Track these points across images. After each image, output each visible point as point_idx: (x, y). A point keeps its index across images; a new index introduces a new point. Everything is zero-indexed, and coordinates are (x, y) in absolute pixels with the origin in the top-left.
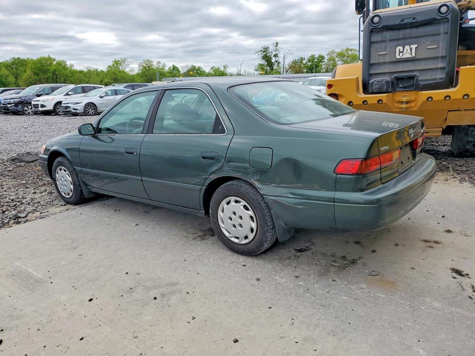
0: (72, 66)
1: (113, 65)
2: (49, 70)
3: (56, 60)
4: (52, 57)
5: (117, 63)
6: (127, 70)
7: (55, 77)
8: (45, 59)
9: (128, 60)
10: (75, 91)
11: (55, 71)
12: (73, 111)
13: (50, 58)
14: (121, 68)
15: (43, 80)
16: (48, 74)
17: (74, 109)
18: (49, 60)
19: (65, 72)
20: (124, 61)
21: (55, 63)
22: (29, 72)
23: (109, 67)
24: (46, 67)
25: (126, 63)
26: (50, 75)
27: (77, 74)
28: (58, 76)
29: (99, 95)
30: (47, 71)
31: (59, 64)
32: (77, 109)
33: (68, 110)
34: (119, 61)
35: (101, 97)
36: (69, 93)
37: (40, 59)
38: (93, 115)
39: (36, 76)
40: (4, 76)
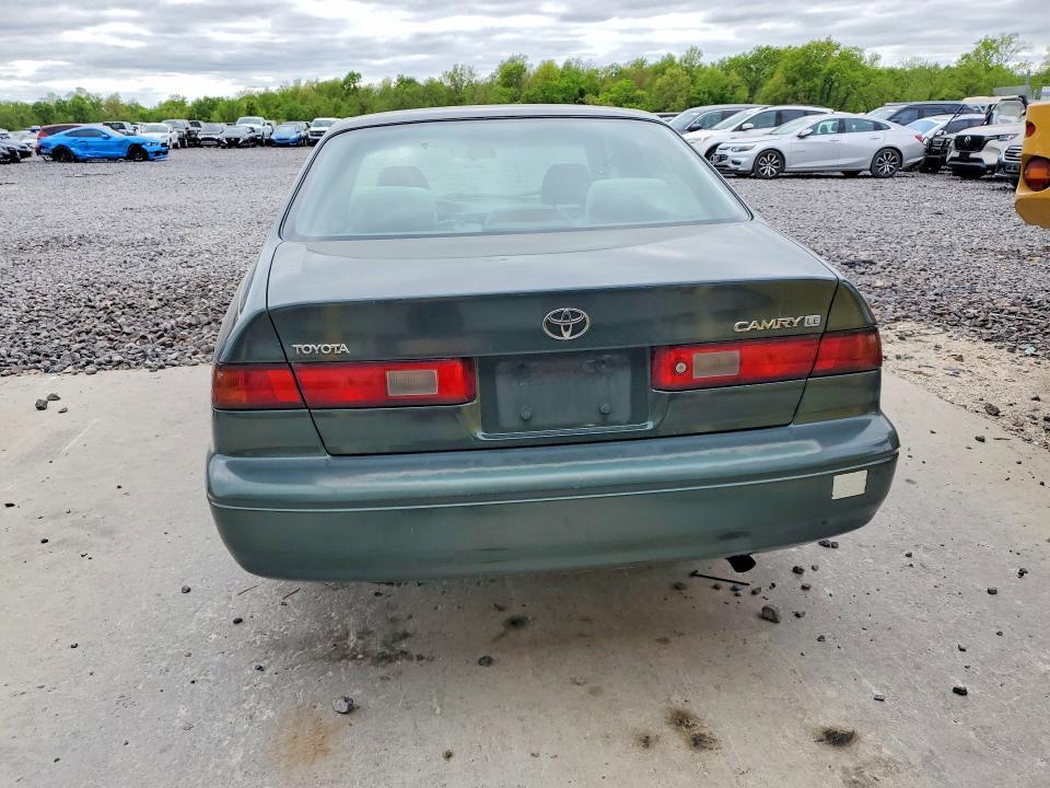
0: (876, 58)
1: (977, 52)
2: (820, 70)
3: (842, 47)
4: (835, 39)
5: (988, 45)
6: (1011, 64)
7: (827, 86)
8: (817, 47)
9: (1021, 38)
10: (758, 122)
11: (831, 72)
12: (732, 166)
13: (829, 44)
14: (995, 60)
15: (801, 95)
16: (815, 79)
17: (734, 163)
18: (829, 46)
19: (854, 74)
20: (1007, 41)
21: (837, 52)
22: (779, 77)
23: (966, 56)
24: (815, 65)
25: (1013, 46)
26: (818, 81)
27: (879, 78)
28: (836, 84)
29: (797, 133)
30: (815, 73)
31: (845, 56)
32: (739, 163)
33: (723, 163)
34: (994, 41)
35: (801, 137)
36: (744, 126)
37: (809, 47)
38: (771, 178)
39: (789, 87)
40: (730, 88)
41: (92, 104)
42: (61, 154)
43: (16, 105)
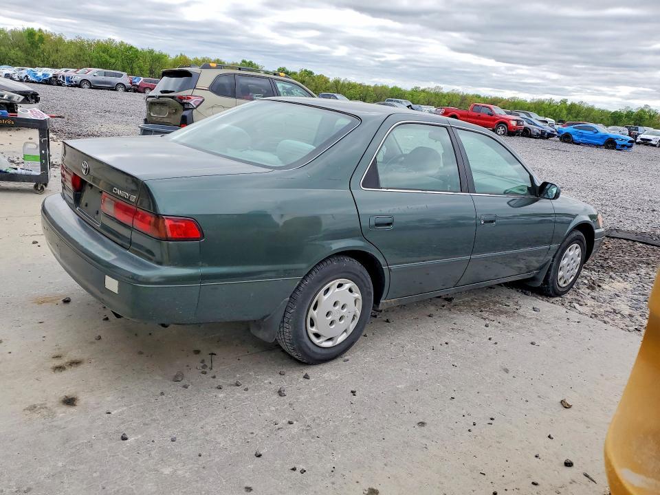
41: (650, 116)
42: (566, 138)
43: (603, 111)
